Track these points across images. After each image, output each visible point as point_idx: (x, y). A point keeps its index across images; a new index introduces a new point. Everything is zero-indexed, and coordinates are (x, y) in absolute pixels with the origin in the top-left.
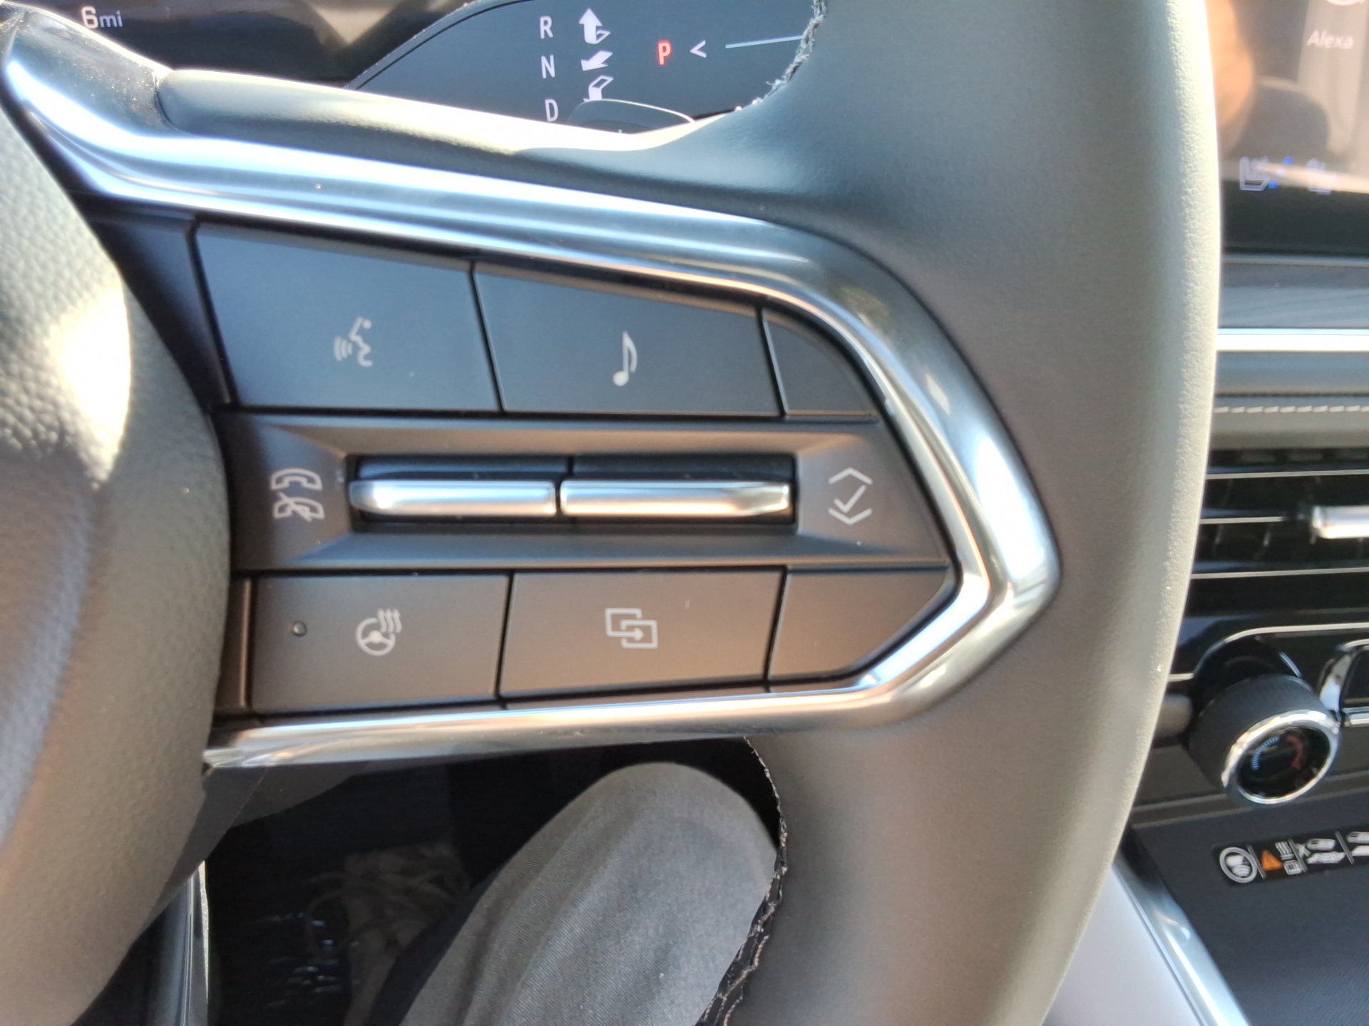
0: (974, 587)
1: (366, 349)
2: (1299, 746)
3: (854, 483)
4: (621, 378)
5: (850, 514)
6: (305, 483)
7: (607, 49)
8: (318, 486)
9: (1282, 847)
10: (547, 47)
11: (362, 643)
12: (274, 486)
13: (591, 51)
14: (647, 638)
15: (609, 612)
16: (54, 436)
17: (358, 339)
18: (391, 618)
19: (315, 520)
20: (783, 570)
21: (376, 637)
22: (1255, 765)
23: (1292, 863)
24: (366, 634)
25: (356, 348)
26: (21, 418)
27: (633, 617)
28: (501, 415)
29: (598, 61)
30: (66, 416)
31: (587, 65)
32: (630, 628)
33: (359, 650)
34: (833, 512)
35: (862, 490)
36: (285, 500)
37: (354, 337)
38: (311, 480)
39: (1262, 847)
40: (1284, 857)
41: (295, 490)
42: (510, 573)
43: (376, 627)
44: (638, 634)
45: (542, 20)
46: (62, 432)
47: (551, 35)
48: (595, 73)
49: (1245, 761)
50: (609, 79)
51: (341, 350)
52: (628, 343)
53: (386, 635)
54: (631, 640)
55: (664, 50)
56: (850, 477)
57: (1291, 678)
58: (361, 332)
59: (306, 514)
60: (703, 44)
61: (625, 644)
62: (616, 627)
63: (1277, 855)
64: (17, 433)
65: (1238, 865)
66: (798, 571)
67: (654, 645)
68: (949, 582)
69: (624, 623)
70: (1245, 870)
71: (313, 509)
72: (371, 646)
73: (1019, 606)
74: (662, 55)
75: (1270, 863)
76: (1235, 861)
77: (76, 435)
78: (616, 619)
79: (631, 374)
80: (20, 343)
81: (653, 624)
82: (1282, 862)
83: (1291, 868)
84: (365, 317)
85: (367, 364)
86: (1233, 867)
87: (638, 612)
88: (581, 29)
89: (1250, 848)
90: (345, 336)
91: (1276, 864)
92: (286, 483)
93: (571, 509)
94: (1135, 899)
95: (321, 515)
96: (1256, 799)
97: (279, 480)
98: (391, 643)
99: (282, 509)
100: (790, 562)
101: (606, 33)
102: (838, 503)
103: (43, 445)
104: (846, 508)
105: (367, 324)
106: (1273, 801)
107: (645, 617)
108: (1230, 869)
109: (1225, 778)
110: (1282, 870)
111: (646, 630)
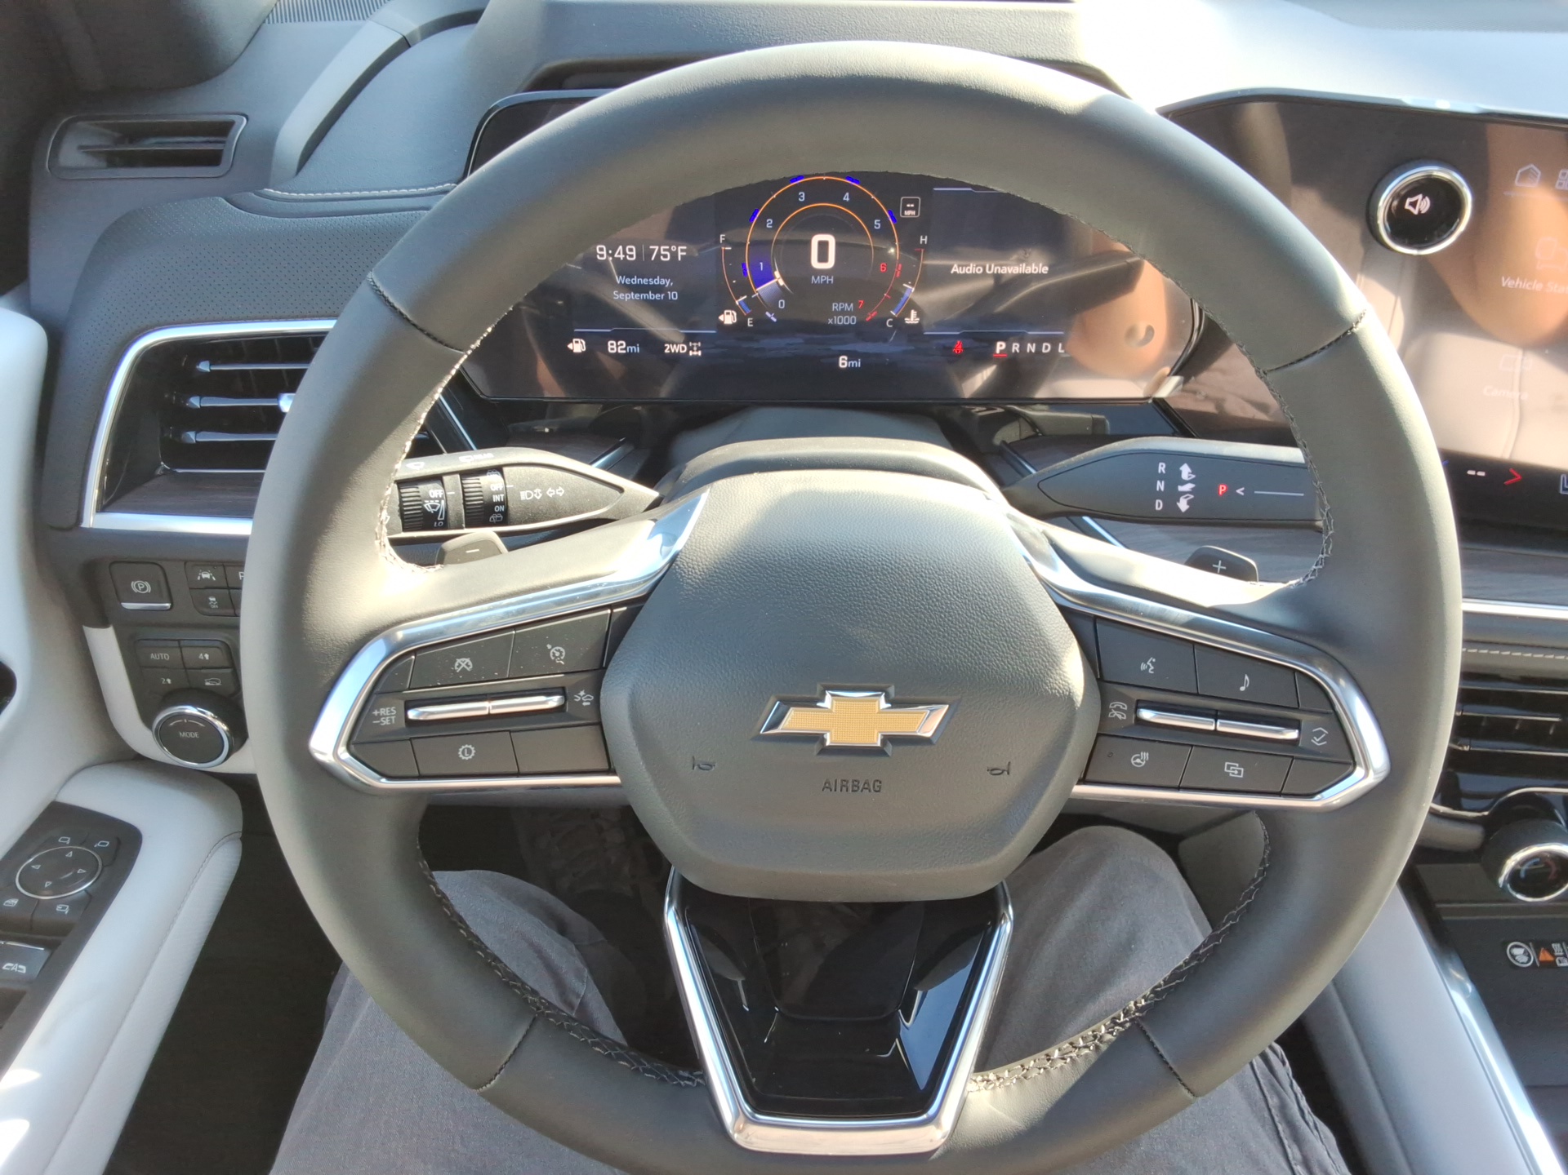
0: (1359, 772)
1: (1152, 668)
2: (1554, 869)
3: (1322, 733)
4: (1242, 689)
5: (1319, 742)
6: (1121, 707)
7: (1194, 483)
8: (1126, 708)
9: (1556, 947)
10: (1161, 477)
11: (1133, 762)
12: (1110, 707)
13: (1184, 483)
14: (1239, 773)
15: (1226, 763)
16: (1068, 693)
17: (1150, 665)
18: (1145, 755)
19: (1123, 720)
20: (1292, 757)
21: (1138, 761)
22: (1522, 875)
23: (1561, 958)
24: (1135, 759)
25: (1149, 667)
26: (1060, 687)
27: (1235, 766)
28: (1197, 695)
29: (1188, 487)
30: (1071, 687)
31: (1181, 488)
32: (1234, 770)
33: (1131, 764)
34: (1313, 741)
35: (1324, 735)
36: (1114, 711)
37: (1148, 663)
38: (1124, 706)
39: (1540, 945)
40: (1556, 954)
41: (1118, 709)
42: (1192, 746)
43: (1139, 757)
44: (1236, 772)
45: (1160, 464)
46: (1070, 692)
47: (1164, 472)
48: (1184, 493)
49: (1515, 874)
50: (1192, 497)
51: (1143, 667)
52: (1247, 677)
53: (1142, 761)
54: (1233, 774)
55: (1222, 489)
56: (1320, 731)
57: (1560, 826)
58: (1151, 662)
59: (1120, 717)
60: (1243, 489)
61: (1231, 775)
62: (1228, 768)
63: (1551, 951)
64: (1058, 692)
65: (1520, 954)
66: (1298, 758)
67: (1242, 776)
68: (1351, 768)
69: (1231, 768)
70: (1525, 959)
71: (1123, 716)
72: (1136, 763)
73: (1376, 778)
74: (1221, 491)
75: (1545, 956)
76: (1518, 952)
77: (1073, 693)
78: (1229, 767)
79: (1246, 688)
80: (1058, 663)
81: (1242, 769)
82: (1555, 957)
83: (1560, 962)
84: (1154, 658)
85: (1152, 672)
86: (1516, 956)
87: (1237, 765)
88: (1180, 472)
89: (1531, 944)
90: (1146, 663)
91: (1550, 958)
92: (1115, 706)
93: (1220, 729)
94: (1437, 963)
95: (1125, 718)
96: (1519, 896)
97: (1113, 705)
98: (1143, 763)
99: (1112, 715)
100: (1295, 755)
101: (1193, 476)
102: (1315, 738)
103: (1065, 695)
104: (1318, 740)
105: (1154, 660)
106: (1529, 900)
107: (1239, 767)
108: (1513, 956)
109: (1501, 880)
110: (1554, 962)
111: (1240, 771)
